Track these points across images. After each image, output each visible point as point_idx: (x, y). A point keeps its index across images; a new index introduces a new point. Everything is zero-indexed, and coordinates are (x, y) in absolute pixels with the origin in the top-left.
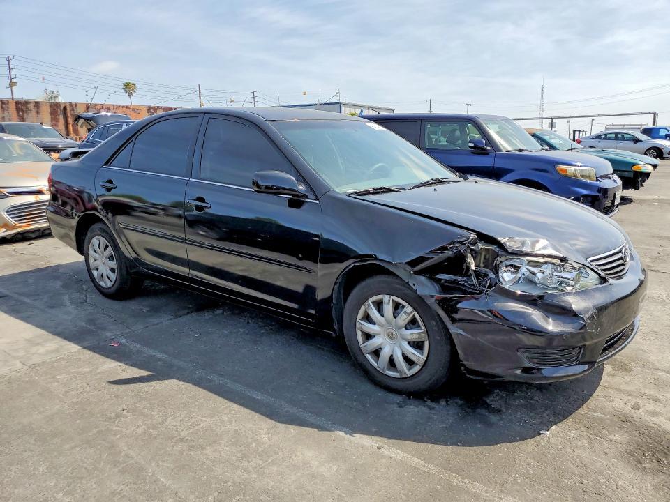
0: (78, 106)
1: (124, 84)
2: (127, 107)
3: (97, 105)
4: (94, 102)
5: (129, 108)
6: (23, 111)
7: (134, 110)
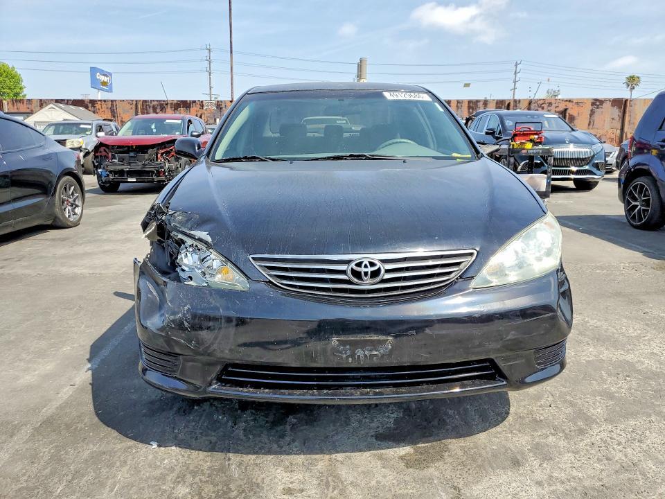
0: (521, 103)
1: (627, 78)
2: (570, 101)
3: (540, 100)
4: (536, 98)
5: (572, 102)
6: (473, 109)
7: (577, 103)
